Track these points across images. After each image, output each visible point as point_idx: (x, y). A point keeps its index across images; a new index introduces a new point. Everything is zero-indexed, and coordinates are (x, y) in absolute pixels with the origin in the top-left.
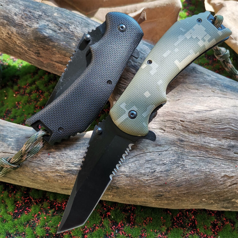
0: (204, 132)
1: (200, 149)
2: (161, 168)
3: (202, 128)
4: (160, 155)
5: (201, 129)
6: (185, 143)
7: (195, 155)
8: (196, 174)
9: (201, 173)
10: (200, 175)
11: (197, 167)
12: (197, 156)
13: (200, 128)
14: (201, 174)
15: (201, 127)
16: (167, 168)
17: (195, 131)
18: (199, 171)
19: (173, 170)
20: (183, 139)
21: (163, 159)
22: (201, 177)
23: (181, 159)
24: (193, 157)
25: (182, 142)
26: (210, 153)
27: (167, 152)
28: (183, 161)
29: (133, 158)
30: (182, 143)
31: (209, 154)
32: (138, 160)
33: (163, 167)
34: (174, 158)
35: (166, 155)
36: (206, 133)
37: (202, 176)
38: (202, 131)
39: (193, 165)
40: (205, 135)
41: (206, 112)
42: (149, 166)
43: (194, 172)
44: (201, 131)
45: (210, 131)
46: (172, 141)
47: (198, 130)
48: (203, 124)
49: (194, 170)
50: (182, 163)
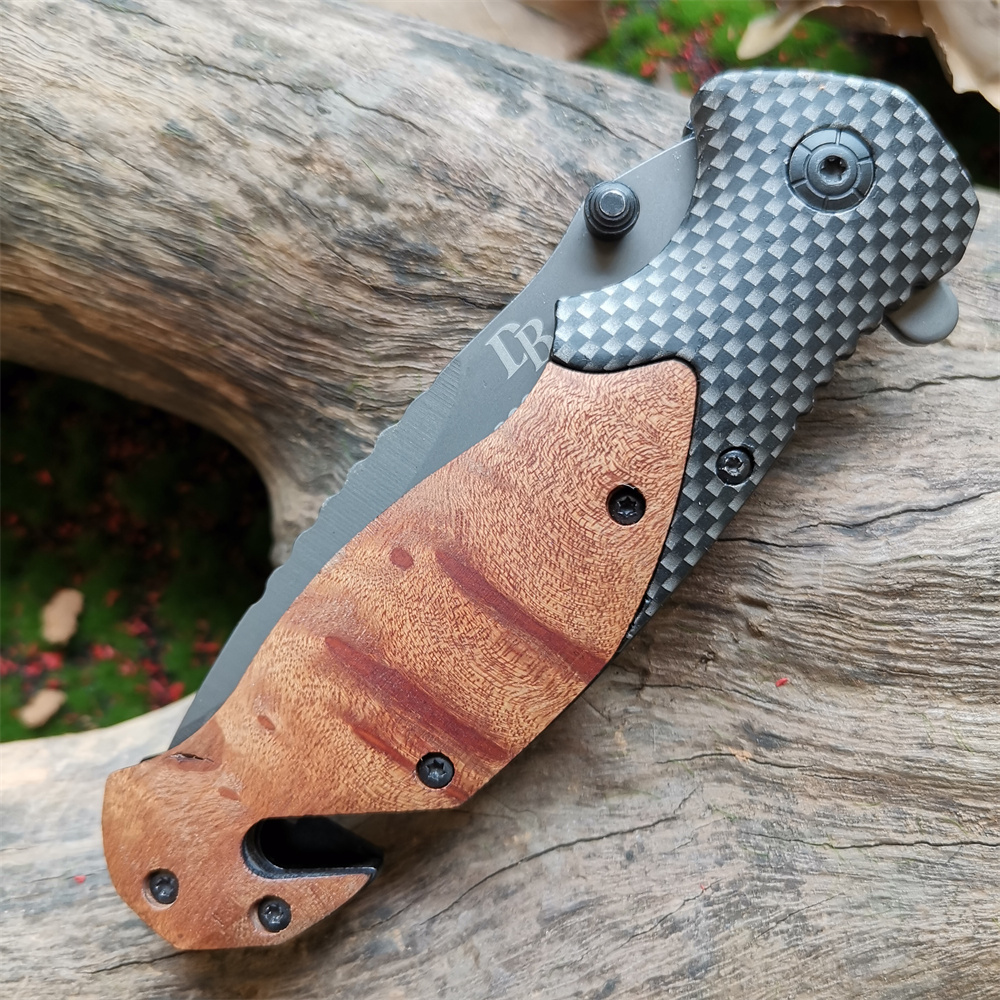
0: (912, 673)
1: (896, 790)
2: (649, 955)
3: (899, 643)
4: (630, 857)
5: (891, 649)
6: (792, 755)
7: (866, 835)
8: (884, 966)
9: (920, 955)
10: (913, 969)
11: (887, 922)
12: (882, 843)
13: (884, 643)
14: (922, 964)
15: (891, 637)
16: (693, 951)
17: (849, 668)
18: (907, 944)
19: (734, 961)
20: (776, 725)
21: (658, 891)
22: (919, 980)
23: (777, 871)
24: (855, 852)
25: (770, 747)
26: (966, 817)
27: (679, 831)
28: (792, 886)
29: (456, 910)
30: (771, 756)
31: (960, 824)
32: (492, 923)
33: (662, 946)
34: (727, 873)
35: (673, 853)
36: (926, 675)
37: (928, 975)
38: (902, 664)
39: (858, 907)
40: (919, 692)
41: (913, 524)
42: (568, 951)
43: (869, 959)
44: (892, 663)
45: (957, 662)
46: (703, 746)
47: (871, 662)
48: (905, 616)
49: (869, 945)
50: (787, 902)
